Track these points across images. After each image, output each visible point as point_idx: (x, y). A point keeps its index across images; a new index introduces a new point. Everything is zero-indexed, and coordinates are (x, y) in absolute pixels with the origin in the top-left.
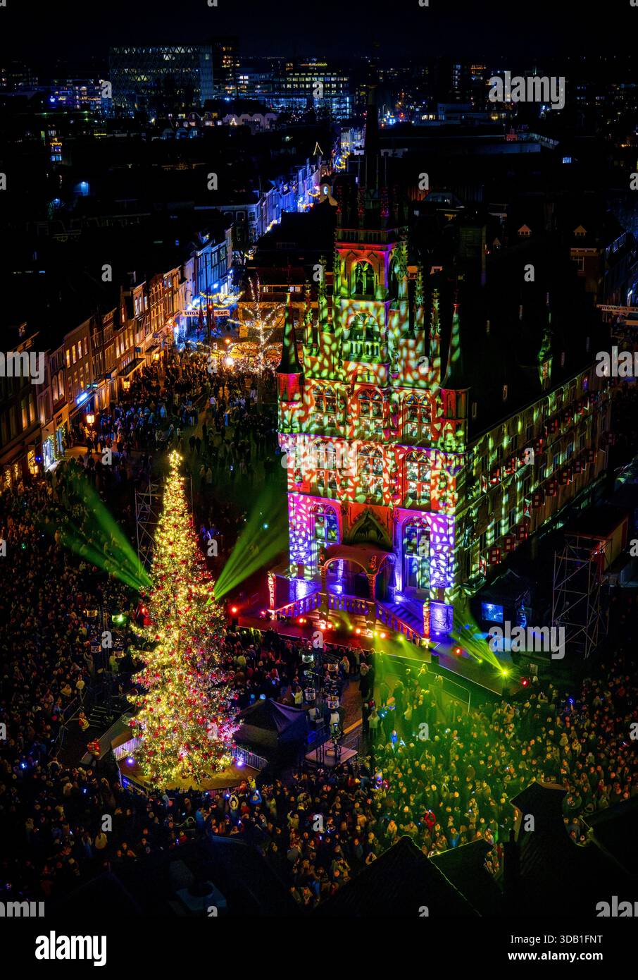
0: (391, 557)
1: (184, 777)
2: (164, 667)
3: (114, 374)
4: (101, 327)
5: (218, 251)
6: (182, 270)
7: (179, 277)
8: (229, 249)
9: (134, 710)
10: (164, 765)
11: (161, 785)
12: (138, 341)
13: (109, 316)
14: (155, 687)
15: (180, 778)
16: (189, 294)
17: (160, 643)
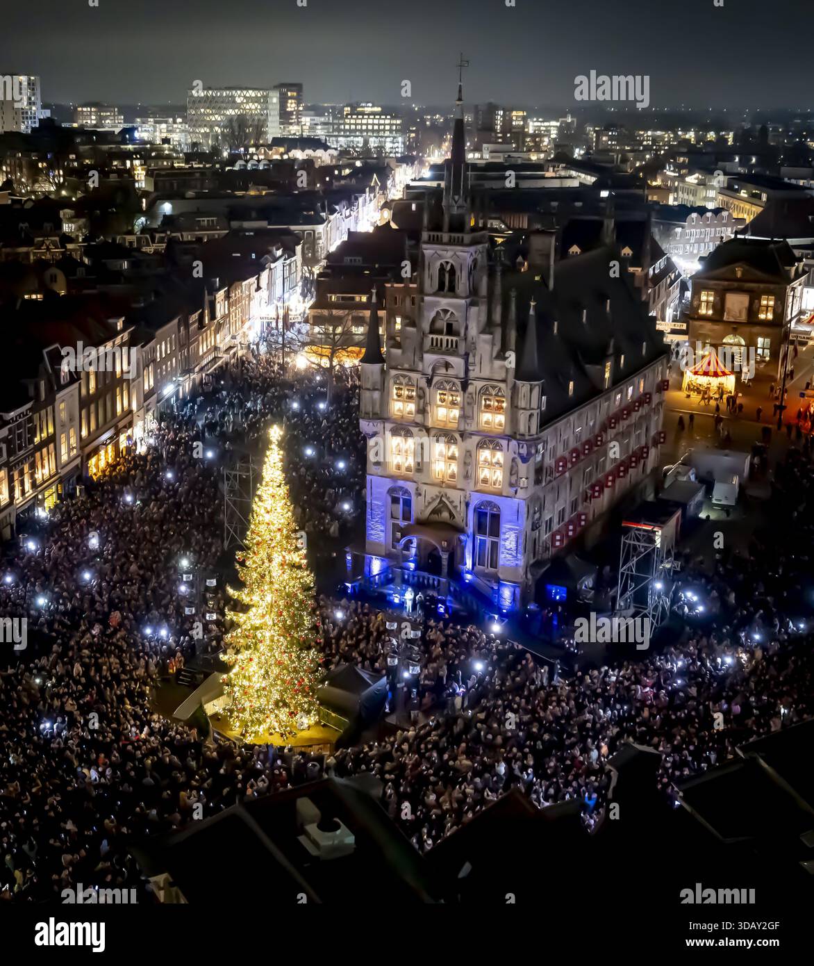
0: (462, 537)
1: (271, 734)
2: (257, 628)
3: (197, 369)
4: (187, 326)
5: (290, 265)
6: (258, 279)
7: (255, 286)
8: (299, 264)
9: (226, 668)
10: (252, 721)
11: (249, 740)
12: (218, 341)
13: (195, 317)
14: (248, 647)
15: (267, 735)
16: (263, 301)
17: (253, 606)
